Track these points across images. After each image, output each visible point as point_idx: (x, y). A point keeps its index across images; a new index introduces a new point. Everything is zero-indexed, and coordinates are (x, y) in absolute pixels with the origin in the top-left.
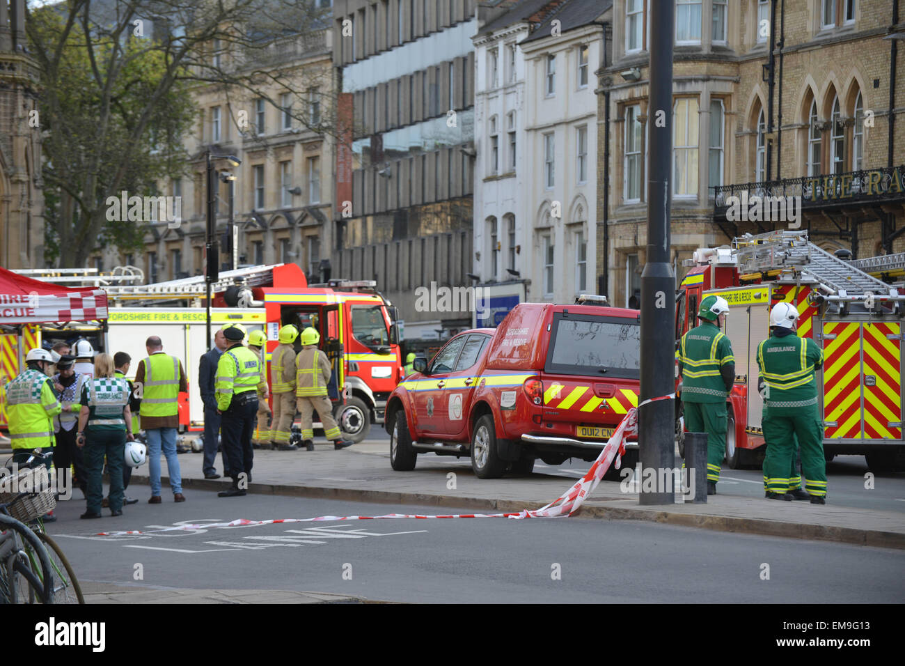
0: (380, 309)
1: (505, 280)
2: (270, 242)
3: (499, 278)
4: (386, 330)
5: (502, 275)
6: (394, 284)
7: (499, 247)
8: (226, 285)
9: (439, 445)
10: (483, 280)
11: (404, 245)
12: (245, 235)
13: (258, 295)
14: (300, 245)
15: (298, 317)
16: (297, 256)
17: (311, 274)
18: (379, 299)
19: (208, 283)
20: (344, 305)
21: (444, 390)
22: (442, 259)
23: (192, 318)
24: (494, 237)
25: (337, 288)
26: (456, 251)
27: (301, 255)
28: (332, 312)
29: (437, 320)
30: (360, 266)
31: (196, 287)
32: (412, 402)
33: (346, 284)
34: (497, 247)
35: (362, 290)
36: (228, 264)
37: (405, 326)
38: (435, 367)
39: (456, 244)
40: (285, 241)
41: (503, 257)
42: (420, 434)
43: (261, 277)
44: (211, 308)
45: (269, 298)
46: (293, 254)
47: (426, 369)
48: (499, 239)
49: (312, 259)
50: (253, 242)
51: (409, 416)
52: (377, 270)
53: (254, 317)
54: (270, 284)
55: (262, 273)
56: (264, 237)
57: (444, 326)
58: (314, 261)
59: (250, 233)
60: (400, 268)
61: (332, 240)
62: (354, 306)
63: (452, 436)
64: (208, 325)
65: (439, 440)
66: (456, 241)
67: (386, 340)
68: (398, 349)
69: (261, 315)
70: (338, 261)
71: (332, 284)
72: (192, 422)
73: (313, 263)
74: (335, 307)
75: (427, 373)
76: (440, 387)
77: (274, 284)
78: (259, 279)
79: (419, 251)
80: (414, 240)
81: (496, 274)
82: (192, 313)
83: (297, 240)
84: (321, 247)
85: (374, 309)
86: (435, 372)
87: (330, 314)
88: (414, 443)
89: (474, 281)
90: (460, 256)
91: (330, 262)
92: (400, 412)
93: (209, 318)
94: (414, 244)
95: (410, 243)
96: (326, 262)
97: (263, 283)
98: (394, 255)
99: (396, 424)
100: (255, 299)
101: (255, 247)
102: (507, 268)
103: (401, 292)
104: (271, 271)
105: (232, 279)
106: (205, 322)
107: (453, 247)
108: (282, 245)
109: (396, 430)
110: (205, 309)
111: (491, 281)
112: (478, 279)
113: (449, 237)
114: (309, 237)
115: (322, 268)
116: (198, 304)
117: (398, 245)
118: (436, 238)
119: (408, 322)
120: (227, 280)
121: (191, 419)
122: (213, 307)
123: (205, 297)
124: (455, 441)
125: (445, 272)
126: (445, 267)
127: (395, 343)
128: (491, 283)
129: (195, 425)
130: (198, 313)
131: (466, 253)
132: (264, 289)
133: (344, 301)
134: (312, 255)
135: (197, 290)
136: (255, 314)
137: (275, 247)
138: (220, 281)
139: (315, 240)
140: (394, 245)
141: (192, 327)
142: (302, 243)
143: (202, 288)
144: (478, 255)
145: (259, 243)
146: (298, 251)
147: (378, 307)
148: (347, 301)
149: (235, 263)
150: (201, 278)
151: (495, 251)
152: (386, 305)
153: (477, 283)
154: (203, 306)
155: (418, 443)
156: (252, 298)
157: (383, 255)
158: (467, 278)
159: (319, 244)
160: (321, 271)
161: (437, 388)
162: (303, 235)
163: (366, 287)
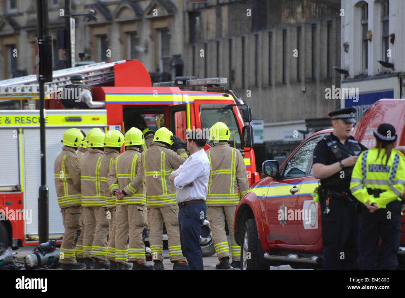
0: (232, 109)
1: (377, 73)
2: (115, 36)
3: (371, 71)
4: (239, 132)
5: (373, 68)
6: (253, 80)
7: (371, 36)
8: (62, 84)
9: (293, 257)
10: (352, 74)
11: (263, 36)
12: (88, 29)
13: (98, 95)
14: (149, 40)
15: (143, 119)
16: (146, 51)
17: (161, 70)
18: (231, 98)
19: (41, 82)
20: (193, 104)
21: (298, 196)
22: (306, 51)
23: (25, 121)
24: (365, 26)
25: (184, 86)
26: (322, 42)
27: (151, 49)
28: (179, 113)
29: (301, 119)
30: (215, 61)
31: (29, 86)
32: (263, 209)
33: (193, 82)
34: (368, 36)
35: (212, 88)
36: (65, 62)
37: (265, 127)
38: (287, 171)
39: (322, 34)
40: (133, 34)
41: (375, 47)
42: (272, 245)
43: (101, 75)
44: (45, 111)
45: (109, 98)
46: (141, 49)
47: (278, 173)
48: (370, 27)
49: (162, 55)
50: (98, 36)
51: (260, 226)
52: (233, 65)
53: (94, 119)
54: (111, 83)
55: (102, 70)
56: (110, 31)
57: (308, 126)
58: (165, 56)
59: (93, 27)
60: (260, 62)
61: (184, 33)
62: (203, 106)
63: (307, 247)
64: (43, 129)
65: (293, 251)
66: (321, 30)
67: (239, 142)
68: (252, 152)
69: (103, 117)
70: (191, 56)
71: (180, 82)
72: (27, 236)
73: (164, 59)
74: (182, 107)
75: (279, 178)
76: (293, 193)
77: (116, 82)
78: (99, 78)
79: (280, 44)
80: (274, 31)
81: (367, 67)
82: (26, 116)
83: (146, 33)
84: (172, 41)
85: (226, 109)
86: (288, 177)
87: (178, 115)
88: (266, 255)
89: (342, 76)
90: (326, 47)
91: (183, 57)
92: (250, 220)
93: (42, 120)
94: (288, 32)
95: (270, 35)
96: (177, 57)
97: (103, 82)
98: (253, 48)
99: (246, 235)
100: (94, 100)
101: (99, 42)
102: (380, 59)
103: (260, 89)
104: (112, 68)
105: (69, 78)
106: (38, 125)
107: (318, 38)
108: (160, 36)
109: (246, 241)
110: (39, 111)
111: (361, 75)
112: (346, 73)
113: (314, 27)
114: (158, 30)
115: (173, 64)
116: (32, 105)
117: (257, 37)
118: (299, 29)
119: (268, 122)
120: (63, 79)
121: (25, 233)
122: (47, 109)
123: (38, 98)
124: (310, 253)
125: (310, 66)
126: (309, 61)
127: (248, 146)
128: (362, 77)
129: (30, 239)
130: (31, 116)
131: (333, 43)
132: (105, 89)
133: (192, 100)
134: (163, 50)
135: (30, 90)
136: (96, 116)
137: (121, 41)
138: (55, 81)
139: (165, 33)
140: (253, 37)
141: (25, 131)
142: (151, 37)
143: (35, 88)
144: (346, 46)
145: (103, 38)
146: (147, 46)
147: (230, 107)
148: (195, 101)
149: (73, 60)
150: (33, 78)
151: (365, 41)
152: (238, 104)
153: (345, 77)
154: (37, 108)
155: (270, 254)
156: (91, 98)
157: (240, 49)
158: (334, 73)
159: (169, 37)
160: (173, 67)
161: (290, 194)
162: (152, 28)
163: (217, 85)
